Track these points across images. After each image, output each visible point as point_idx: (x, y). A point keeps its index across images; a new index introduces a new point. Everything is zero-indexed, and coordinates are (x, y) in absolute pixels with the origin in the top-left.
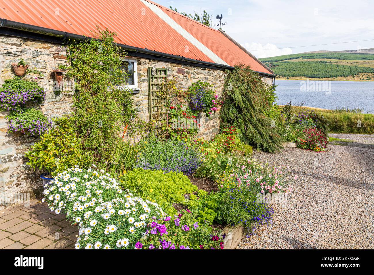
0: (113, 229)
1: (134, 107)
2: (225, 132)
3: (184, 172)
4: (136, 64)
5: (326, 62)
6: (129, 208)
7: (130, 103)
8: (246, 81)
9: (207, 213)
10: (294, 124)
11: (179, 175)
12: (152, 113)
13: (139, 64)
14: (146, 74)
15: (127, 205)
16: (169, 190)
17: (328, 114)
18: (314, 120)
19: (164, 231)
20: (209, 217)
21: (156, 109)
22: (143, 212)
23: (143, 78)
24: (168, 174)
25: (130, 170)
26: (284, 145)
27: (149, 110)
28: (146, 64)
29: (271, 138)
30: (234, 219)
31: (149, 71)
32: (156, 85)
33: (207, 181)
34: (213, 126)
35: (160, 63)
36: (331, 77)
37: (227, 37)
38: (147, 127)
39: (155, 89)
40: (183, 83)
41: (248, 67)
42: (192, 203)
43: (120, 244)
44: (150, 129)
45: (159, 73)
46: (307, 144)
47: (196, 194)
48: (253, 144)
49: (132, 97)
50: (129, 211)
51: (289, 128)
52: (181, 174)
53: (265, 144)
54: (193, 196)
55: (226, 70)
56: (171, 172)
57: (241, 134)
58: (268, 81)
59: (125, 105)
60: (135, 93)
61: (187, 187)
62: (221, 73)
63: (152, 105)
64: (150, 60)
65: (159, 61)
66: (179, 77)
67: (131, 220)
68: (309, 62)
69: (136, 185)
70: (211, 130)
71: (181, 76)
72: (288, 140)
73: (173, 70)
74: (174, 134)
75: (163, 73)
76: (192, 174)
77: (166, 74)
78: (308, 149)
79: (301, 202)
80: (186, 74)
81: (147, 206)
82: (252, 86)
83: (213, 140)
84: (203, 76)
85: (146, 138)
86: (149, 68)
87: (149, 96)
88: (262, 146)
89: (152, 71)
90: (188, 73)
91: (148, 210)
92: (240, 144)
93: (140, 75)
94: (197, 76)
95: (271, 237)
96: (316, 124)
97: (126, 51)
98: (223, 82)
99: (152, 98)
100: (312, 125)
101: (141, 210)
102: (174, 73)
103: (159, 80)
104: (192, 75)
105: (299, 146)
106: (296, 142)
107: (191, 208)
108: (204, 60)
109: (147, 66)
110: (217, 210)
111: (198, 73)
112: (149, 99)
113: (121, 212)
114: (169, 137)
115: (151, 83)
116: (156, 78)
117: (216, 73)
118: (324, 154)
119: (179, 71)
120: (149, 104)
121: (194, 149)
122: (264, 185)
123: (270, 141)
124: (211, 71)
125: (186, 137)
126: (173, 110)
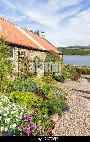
0: (9, 121)
1: (13, 66)
2: (46, 75)
3: (33, 92)
4: (13, 49)
5: (78, 50)
6: (15, 110)
7: (11, 65)
8: (53, 56)
9: (45, 109)
10: (70, 72)
11: (31, 93)
12: (20, 69)
13: (15, 49)
14: (17, 53)
15: (14, 109)
16: (28, 100)
17: (80, 68)
18: (77, 70)
19: (31, 120)
20: (45, 110)
21: (21, 67)
22: (21, 112)
23: (16, 55)
24: (26, 93)
25: (11, 92)
26: (67, 80)
27: (18, 67)
28: (17, 49)
29: (63, 77)
30: (55, 111)
31: (19, 52)
32: (21, 58)
33: (42, 95)
34: (42, 73)
35: (23, 49)
36: (80, 55)
37: (46, 40)
38: (18, 74)
39: (21, 59)
40: (31, 57)
41: (54, 51)
42: (38, 105)
43: (12, 126)
44: (19, 75)
45: (22, 53)
46: (75, 79)
47: (39, 101)
48: (57, 80)
49: (12, 62)
50: (15, 112)
51: (68, 73)
52: (32, 93)
53: (61, 79)
54: (38, 102)
55: (46, 52)
56: (28, 92)
57: (52, 76)
58: (61, 56)
59: (9, 66)
60: (13, 61)
61: (35, 98)
62: (45, 53)
63: (20, 66)
64: (19, 48)
65: (22, 48)
66: (29, 54)
67: (17, 116)
68: (72, 49)
69: (15, 98)
70: (41, 75)
71: (30, 54)
72: (68, 78)
73: (27, 52)
74: (28, 77)
75: (24, 53)
76: (36, 92)
77: (25, 53)
78: (75, 81)
79: (77, 102)
80: (32, 54)
81: (23, 109)
82: (56, 58)
83: (42, 78)
84: (38, 54)
85: (17, 78)
86: (18, 51)
87: (18, 62)
88: (60, 80)
89: (20, 52)
90: (33, 53)
91: (23, 110)
92: (52, 80)
93: (15, 54)
94: (36, 54)
95: (69, 117)
96: (77, 72)
97: (10, 44)
98: (45, 56)
99: (19, 63)
100: (76, 72)
101: (20, 111)
102: (28, 53)
103: (22, 56)
104: (34, 54)
105: (72, 80)
106: (71, 78)
107: (38, 107)
108: (39, 48)
109: (18, 50)
110: (48, 107)
111: (36, 53)
112: (18, 63)
113: (12, 113)
114: (26, 78)
115: (19, 57)
116: (21, 55)
117: (43, 53)
118: (81, 82)
119: (30, 52)
120: (18, 65)
121: (36, 82)
122: (65, 96)
123: (62, 78)
124: (41, 52)
125: (33, 78)
126: (27, 67)
